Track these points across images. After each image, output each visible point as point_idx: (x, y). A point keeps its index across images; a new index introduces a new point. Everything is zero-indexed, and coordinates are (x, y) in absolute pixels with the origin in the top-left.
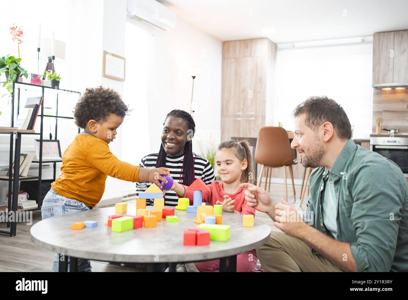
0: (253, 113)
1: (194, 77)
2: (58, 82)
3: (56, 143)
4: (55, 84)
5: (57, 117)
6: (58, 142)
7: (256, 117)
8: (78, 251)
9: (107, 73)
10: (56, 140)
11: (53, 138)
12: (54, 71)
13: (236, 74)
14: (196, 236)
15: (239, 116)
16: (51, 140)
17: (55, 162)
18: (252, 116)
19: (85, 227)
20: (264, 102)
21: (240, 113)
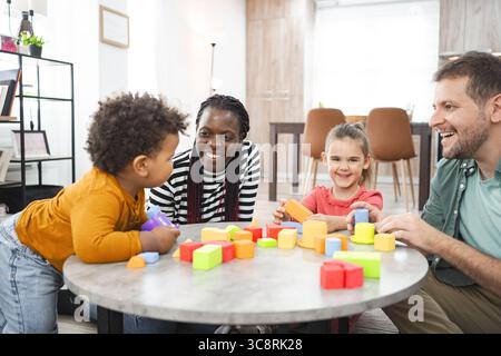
0: (287, 91)
1: (214, 45)
2: (40, 49)
3: (41, 135)
4: (36, 51)
5: (38, 98)
6: (44, 132)
7: (292, 97)
8: (166, 310)
9: (106, 37)
10: (39, 131)
11: (36, 128)
12: (32, 35)
13: (265, 40)
14: (345, 273)
15: (269, 96)
16: (32, 131)
17: (40, 162)
18: (286, 95)
19: (146, 263)
20: (302, 76)
21: (271, 92)
